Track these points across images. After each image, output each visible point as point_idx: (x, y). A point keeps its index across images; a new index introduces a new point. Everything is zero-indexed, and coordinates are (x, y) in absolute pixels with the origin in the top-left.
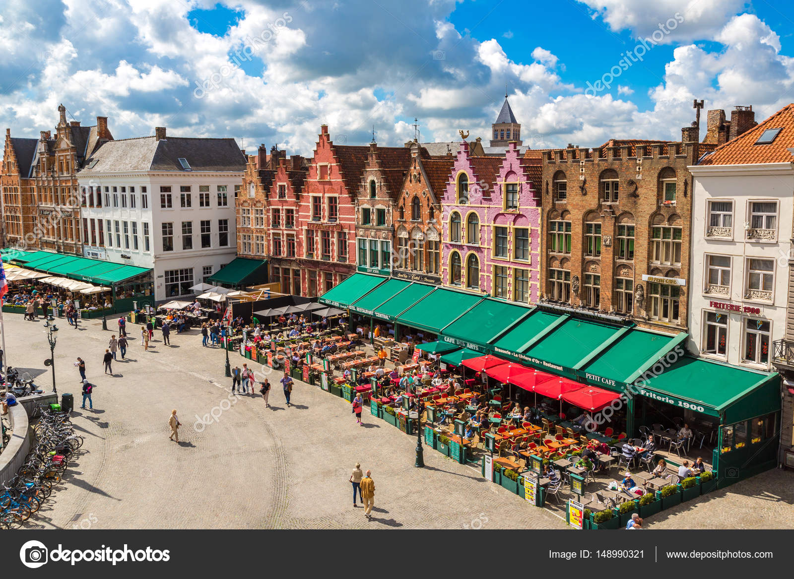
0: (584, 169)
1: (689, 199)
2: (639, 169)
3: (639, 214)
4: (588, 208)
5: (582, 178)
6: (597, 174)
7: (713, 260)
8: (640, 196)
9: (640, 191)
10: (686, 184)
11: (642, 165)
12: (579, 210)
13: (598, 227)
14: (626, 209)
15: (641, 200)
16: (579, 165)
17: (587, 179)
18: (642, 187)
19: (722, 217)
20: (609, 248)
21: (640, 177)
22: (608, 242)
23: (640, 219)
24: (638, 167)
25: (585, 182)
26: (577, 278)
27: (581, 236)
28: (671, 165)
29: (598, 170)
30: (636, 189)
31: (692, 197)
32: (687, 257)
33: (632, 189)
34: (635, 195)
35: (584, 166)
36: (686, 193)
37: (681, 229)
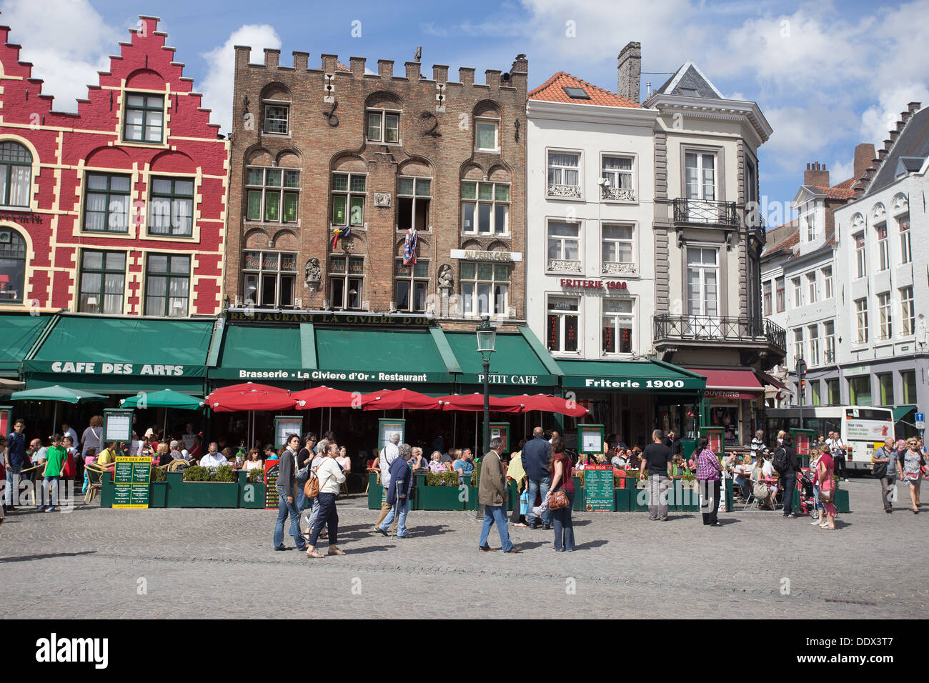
0: (333, 86)
1: (522, 145)
2: (441, 98)
3: (442, 162)
4: (341, 148)
5: (331, 100)
6: (361, 98)
7: (555, 226)
8: (443, 136)
9: (442, 129)
10: (517, 125)
11: (446, 93)
12: (322, 150)
13: (359, 180)
14: (419, 153)
15: (446, 141)
16: (323, 79)
17: (339, 100)
18: (446, 123)
19: (563, 171)
20: (385, 211)
21: (442, 109)
22: (385, 202)
23: (444, 168)
24: (438, 96)
25: (335, 106)
26: (317, 261)
27: (326, 192)
28: (494, 97)
29: (365, 92)
30: (437, 125)
31: (525, 143)
32: (522, 223)
33: (429, 125)
34: (434, 133)
35: (334, 82)
36: (517, 138)
37: (508, 186)
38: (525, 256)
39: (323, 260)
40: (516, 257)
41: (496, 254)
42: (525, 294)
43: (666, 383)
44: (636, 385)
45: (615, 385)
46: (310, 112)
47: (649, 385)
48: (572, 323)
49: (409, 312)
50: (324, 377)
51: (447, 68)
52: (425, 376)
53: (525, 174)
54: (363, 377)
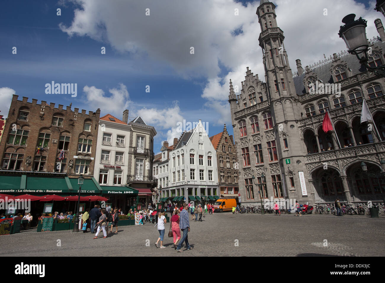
0: (44, 109)
2: (76, 116)
3: (74, 133)
4: (44, 126)
5: (43, 113)
7: (103, 151)
8: (75, 126)
9: (75, 124)
10: (96, 125)
11: (77, 115)
12: (37, 126)
13: (48, 135)
14: (67, 130)
15: (76, 127)
16: (41, 107)
17: (45, 113)
18: (76, 123)
19: (107, 138)
20: (55, 144)
21: (76, 119)
22: (55, 142)
24: (75, 116)
25: (44, 115)
26: (31, 157)
27: (37, 137)
28: (90, 118)
29: (53, 112)
30: (74, 123)
31: (98, 130)
32: (95, 150)
33: (71, 123)
34: (73, 125)
35: (44, 108)
36: (96, 128)
37: (92, 140)
38: (95, 159)
39: (33, 157)
40: (92, 159)
41: (86, 158)
42: (94, 169)
43: (129, 192)
44: (121, 193)
45: (116, 193)
46: (35, 115)
47: (125, 192)
48: (106, 176)
49: (59, 172)
50: (28, 191)
51: (78, 109)
52: (61, 191)
53: (97, 138)
54: (41, 191)
